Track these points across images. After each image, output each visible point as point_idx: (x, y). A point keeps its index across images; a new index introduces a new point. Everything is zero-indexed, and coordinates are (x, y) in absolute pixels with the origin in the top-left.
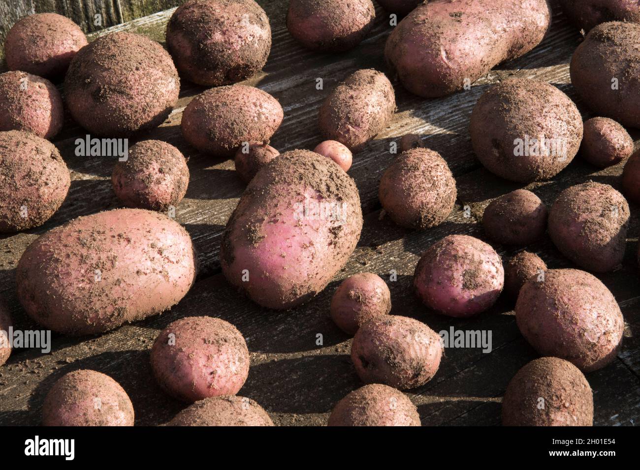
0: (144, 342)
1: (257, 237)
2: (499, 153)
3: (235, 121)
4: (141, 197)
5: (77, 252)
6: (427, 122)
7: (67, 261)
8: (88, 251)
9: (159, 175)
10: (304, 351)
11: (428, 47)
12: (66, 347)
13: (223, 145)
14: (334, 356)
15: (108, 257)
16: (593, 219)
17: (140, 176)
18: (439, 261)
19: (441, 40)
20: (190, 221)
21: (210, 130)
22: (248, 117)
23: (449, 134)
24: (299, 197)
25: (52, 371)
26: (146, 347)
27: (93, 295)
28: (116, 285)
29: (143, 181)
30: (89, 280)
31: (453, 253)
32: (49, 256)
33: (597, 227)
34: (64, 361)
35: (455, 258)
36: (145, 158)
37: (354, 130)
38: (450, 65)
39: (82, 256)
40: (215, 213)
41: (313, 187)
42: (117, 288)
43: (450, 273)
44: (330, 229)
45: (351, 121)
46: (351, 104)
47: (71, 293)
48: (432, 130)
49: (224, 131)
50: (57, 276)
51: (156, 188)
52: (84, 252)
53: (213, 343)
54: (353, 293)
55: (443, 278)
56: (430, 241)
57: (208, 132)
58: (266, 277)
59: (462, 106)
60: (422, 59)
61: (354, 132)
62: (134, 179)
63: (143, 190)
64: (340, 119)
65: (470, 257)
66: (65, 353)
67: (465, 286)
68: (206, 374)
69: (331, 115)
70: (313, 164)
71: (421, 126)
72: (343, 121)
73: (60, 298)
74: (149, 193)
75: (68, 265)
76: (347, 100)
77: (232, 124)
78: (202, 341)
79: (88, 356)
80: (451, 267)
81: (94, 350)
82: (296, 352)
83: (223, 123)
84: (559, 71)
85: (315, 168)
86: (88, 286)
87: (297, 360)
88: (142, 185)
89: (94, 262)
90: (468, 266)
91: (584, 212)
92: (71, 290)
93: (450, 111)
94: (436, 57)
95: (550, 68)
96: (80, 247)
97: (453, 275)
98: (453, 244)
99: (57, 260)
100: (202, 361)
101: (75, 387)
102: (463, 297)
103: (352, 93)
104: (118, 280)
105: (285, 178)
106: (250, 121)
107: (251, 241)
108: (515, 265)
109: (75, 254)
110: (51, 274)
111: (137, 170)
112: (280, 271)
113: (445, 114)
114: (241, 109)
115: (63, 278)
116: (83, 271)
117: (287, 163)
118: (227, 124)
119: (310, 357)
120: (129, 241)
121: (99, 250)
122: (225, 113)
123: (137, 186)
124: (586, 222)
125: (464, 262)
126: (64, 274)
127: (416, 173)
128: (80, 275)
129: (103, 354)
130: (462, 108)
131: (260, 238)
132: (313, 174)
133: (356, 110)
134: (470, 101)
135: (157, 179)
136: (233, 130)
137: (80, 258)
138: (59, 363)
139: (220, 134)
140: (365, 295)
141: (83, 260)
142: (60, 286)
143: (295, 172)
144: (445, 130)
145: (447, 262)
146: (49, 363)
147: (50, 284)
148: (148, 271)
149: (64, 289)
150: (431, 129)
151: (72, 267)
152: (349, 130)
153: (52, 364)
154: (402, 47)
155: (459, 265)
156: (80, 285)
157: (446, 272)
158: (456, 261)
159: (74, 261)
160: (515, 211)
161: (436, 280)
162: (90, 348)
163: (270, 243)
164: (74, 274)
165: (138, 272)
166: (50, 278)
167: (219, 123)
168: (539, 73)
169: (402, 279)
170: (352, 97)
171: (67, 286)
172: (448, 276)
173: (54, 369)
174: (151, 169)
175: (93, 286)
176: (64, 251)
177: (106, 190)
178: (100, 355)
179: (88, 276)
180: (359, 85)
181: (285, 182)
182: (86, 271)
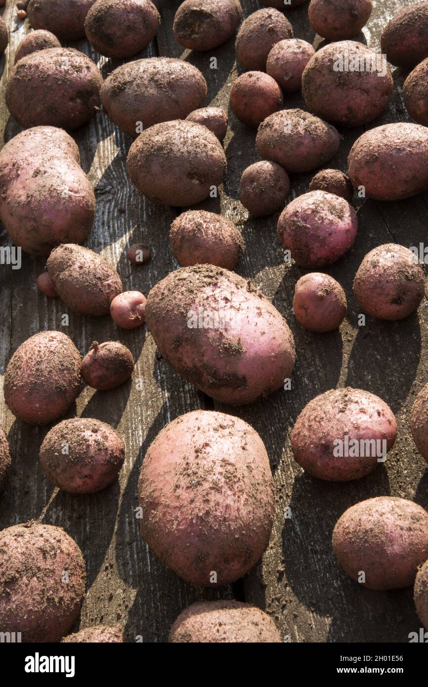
0: (281, 497)
1: (237, 346)
2: (197, 180)
3: (60, 362)
4: (112, 460)
5: (205, 492)
6: (111, 245)
7: (212, 504)
8: (207, 481)
9: (99, 433)
10: (341, 366)
11: (59, 201)
12: (261, 571)
13: (74, 385)
14: (354, 345)
15: (221, 466)
16: (306, 125)
17: (92, 450)
18: (312, 225)
19: (58, 188)
20: (139, 441)
21: (58, 387)
22: (61, 351)
23: (133, 232)
24: (210, 299)
25: (288, 588)
26: (287, 496)
27: (255, 495)
28: (251, 471)
29: (100, 450)
30: (240, 491)
31: (309, 212)
32: (197, 522)
33: (313, 126)
34: (280, 574)
35: (315, 212)
36: (74, 439)
37: (110, 281)
38: (82, 195)
39: (212, 488)
40: (140, 418)
41: (204, 286)
42: (254, 472)
43: (326, 221)
44: (248, 291)
45: (103, 278)
46: (87, 271)
47: (247, 514)
48: (122, 243)
49: (64, 376)
50: (225, 520)
51: (110, 443)
52: (206, 485)
53: (346, 405)
54: (320, 293)
55: (328, 228)
56: (250, 259)
57: (58, 390)
58: (275, 357)
59: (106, 220)
60: (66, 210)
61: (112, 282)
62: (93, 457)
63: (107, 455)
64: (96, 285)
65: (318, 202)
66: (270, 572)
67: (340, 217)
68: (379, 419)
69: (89, 291)
70: (179, 280)
71: (113, 250)
72: (99, 284)
73: (247, 526)
74: (112, 451)
75: (218, 504)
76: (81, 272)
77: (62, 365)
78: (341, 414)
79: (280, 551)
80: (323, 218)
81: (275, 544)
82: (339, 372)
83: (57, 372)
84: (102, 154)
85: (185, 279)
86: (245, 496)
87: (349, 373)
88: (103, 453)
89: (223, 480)
90: (326, 206)
91: (297, 128)
92: (244, 512)
93: (107, 228)
94: (71, 199)
95: (96, 159)
96: (199, 488)
97: (329, 220)
98: (298, 212)
99: (207, 513)
100: (365, 418)
101: (366, 531)
102: (348, 224)
103: (76, 266)
104: (247, 467)
105: (186, 304)
106: (65, 351)
107: (238, 352)
108: (327, 184)
109: (207, 494)
110: (220, 525)
111: (85, 451)
112: (274, 342)
113: (109, 232)
114: (52, 352)
115: (230, 514)
116: (229, 493)
117: (167, 299)
118: (60, 369)
119: (349, 363)
120: (207, 445)
121: (210, 471)
122: (49, 366)
123: (102, 458)
124: (306, 130)
125: (321, 207)
126: (226, 511)
127: (204, 226)
128: (233, 497)
129: (283, 536)
130: (108, 220)
131: (239, 344)
132: (191, 282)
133: (95, 269)
134: (103, 213)
135: (103, 437)
136: (67, 369)
137: (213, 491)
138: (279, 579)
139: (65, 381)
140: (325, 285)
141: (216, 488)
142: (236, 521)
143: (183, 294)
144: (127, 234)
145: (317, 219)
146: (277, 589)
147: (230, 530)
148: (244, 442)
149: (241, 519)
150: (120, 243)
151: (221, 501)
152: (109, 285)
153: (279, 587)
154: (43, 223)
155: (322, 211)
156: (242, 502)
157: (325, 224)
158: (319, 212)
159: (214, 497)
160: (266, 178)
161: (327, 235)
162: (272, 548)
163: (247, 337)
164: (229, 501)
165: (244, 448)
166: (223, 528)
167: (55, 376)
168: (97, 165)
169: (285, 284)
170: (81, 268)
171: (239, 515)
172: (329, 224)
173: (286, 586)
174: (90, 438)
175: (246, 491)
176: (198, 503)
177: (61, 514)
178: (283, 540)
179: (236, 489)
180: (69, 259)
181: (190, 305)
182: (231, 490)
